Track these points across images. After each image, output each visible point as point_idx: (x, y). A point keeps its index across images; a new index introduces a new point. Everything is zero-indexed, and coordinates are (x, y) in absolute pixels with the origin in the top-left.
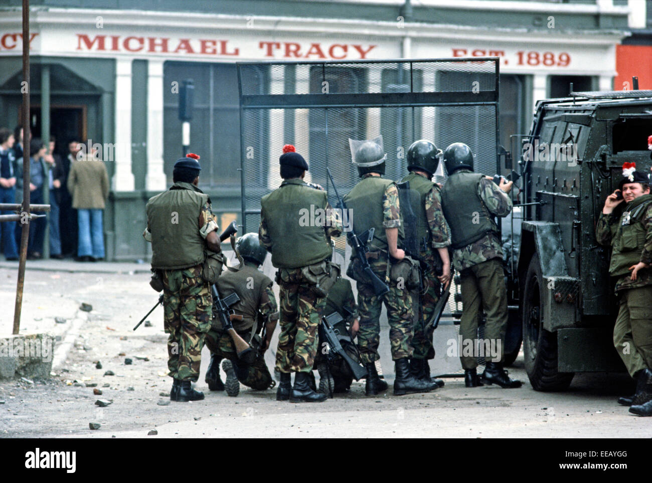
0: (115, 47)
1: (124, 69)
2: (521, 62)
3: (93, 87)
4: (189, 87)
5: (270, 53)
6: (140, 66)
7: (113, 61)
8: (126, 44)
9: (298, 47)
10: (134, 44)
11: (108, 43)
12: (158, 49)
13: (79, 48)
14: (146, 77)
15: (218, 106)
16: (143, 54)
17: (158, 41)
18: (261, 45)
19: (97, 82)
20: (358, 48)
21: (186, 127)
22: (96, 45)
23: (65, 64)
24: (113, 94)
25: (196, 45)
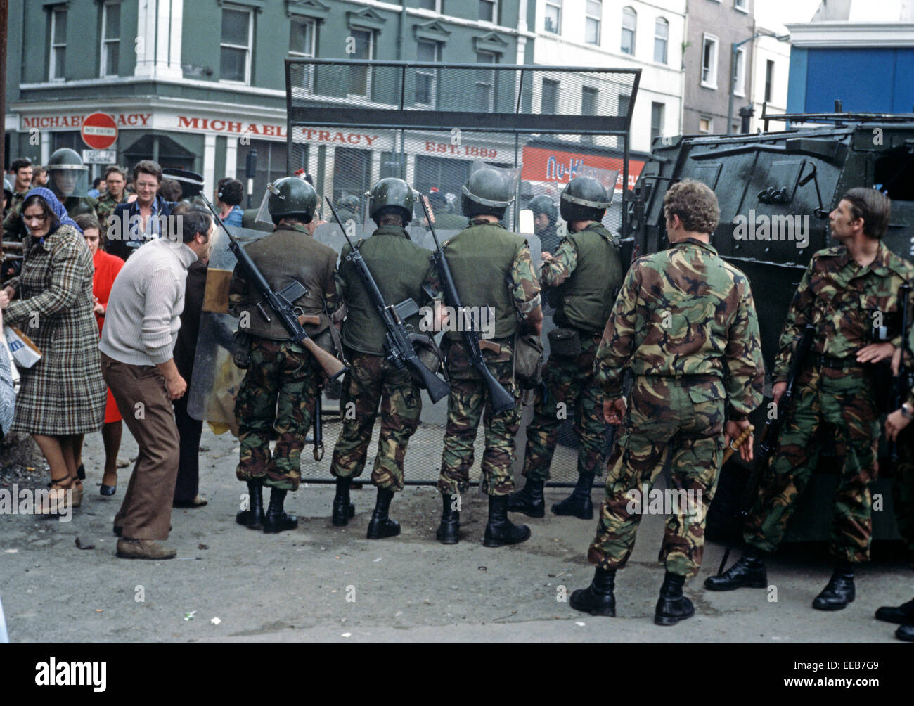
0: (205, 126)
1: (210, 141)
2: (467, 154)
3: (188, 153)
4: (253, 154)
5: (309, 137)
6: (222, 140)
7: (203, 136)
8: (213, 125)
9: (328, 135)
10: (218, 125)
11: (200, 123)
12: (235, 129)
13: (180, 126)
14: (225, 148)
15: (274, 170)
16: (224, 132)
17: (235, 124)
18: (304, 132)
19: (191, 149)
20: (367, 138)
21: (251, 182)
22: (192, 124)
23: (170, 136)
24: (202, 158)
25: (260, 128)
